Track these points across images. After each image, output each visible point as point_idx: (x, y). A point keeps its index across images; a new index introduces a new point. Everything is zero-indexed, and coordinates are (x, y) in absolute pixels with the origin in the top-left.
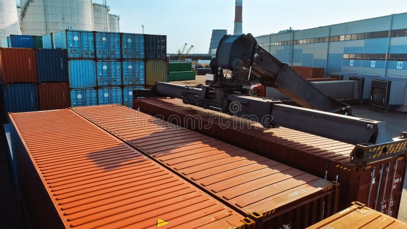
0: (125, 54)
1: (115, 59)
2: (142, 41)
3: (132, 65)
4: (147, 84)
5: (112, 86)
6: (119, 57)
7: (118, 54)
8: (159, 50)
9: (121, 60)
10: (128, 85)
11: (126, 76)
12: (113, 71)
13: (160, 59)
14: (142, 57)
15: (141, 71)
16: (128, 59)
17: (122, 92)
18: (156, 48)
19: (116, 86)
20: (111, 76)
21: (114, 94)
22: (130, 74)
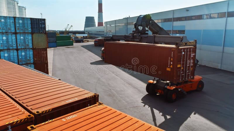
0: (18, 30)
1: (11, 33)
2: (29, 22)
3: (23, 36)
4: (34, 48)
5: (10, 49)
6: (14, 31)
7: (13, 30)
8: (41, 28)
9: (16, 33)
10: (21, 49)
11: (19, 43)
12: (10, 40)
13: (42, 33)
14: (30, 32)
15: (30, 40)
16: (20, 33)
17: (18, 53)
18: (39, 26)
19: (13, 49)
20: (9, 43)
21: (12, 54)
22: (23, 42)
